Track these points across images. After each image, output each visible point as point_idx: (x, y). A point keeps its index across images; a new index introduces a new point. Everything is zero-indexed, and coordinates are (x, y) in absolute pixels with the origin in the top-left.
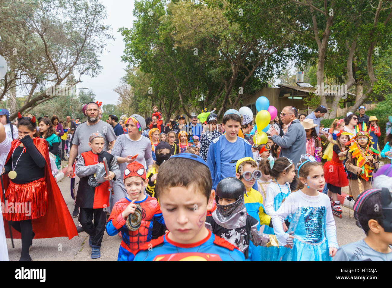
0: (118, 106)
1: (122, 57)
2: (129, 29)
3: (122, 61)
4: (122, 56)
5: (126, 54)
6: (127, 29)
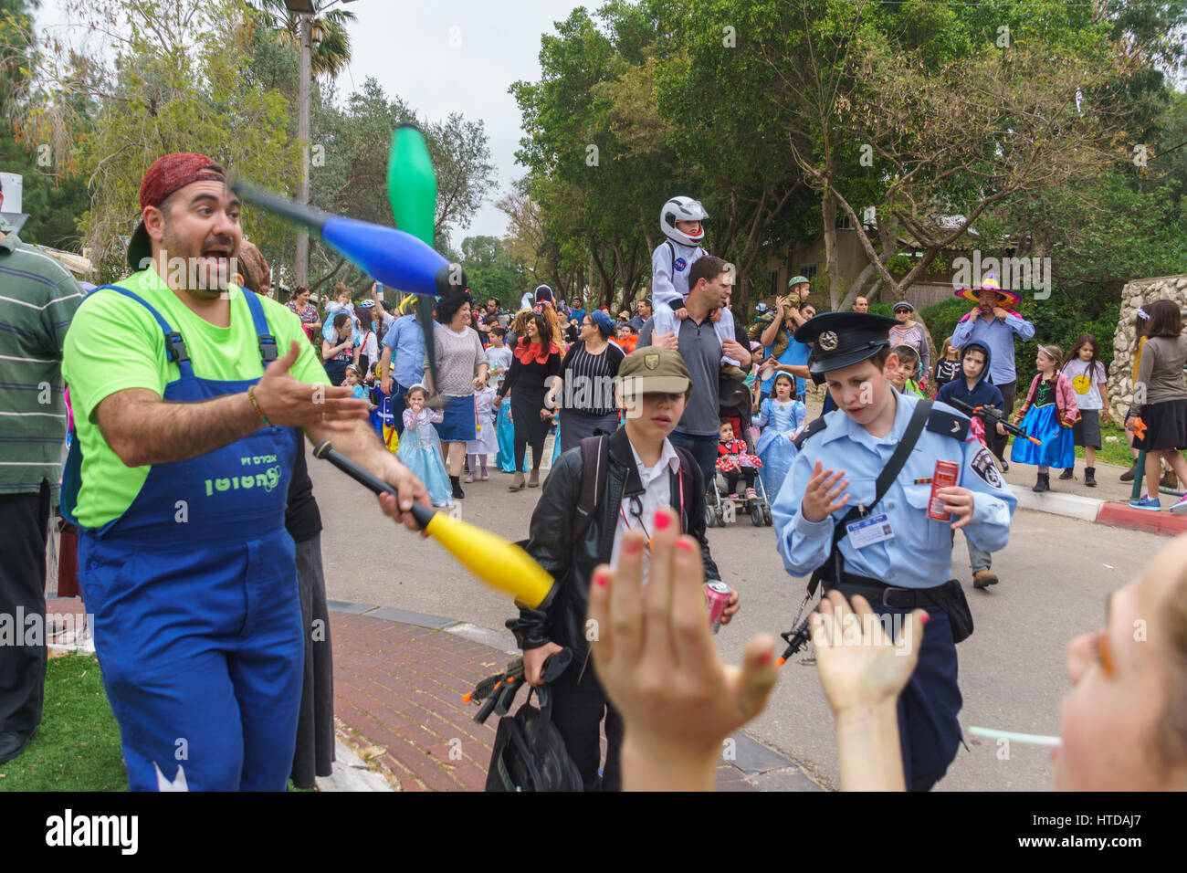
0: (507, 242)
1: (516, 154)
2: (533, 84)
3: (516, 163)
4: (517, 151)
5: (526, 147)
6: (528, 84)
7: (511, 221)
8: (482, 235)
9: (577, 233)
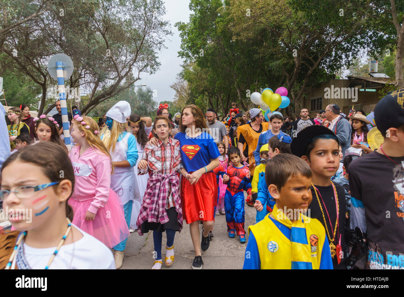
0: (175, 102)
1: (179, 53)
3: (179, 56)
5: (183, 49)
6: (184, 23)
7: (176, 93)
8: (166, 100)
9: (203, 93)
